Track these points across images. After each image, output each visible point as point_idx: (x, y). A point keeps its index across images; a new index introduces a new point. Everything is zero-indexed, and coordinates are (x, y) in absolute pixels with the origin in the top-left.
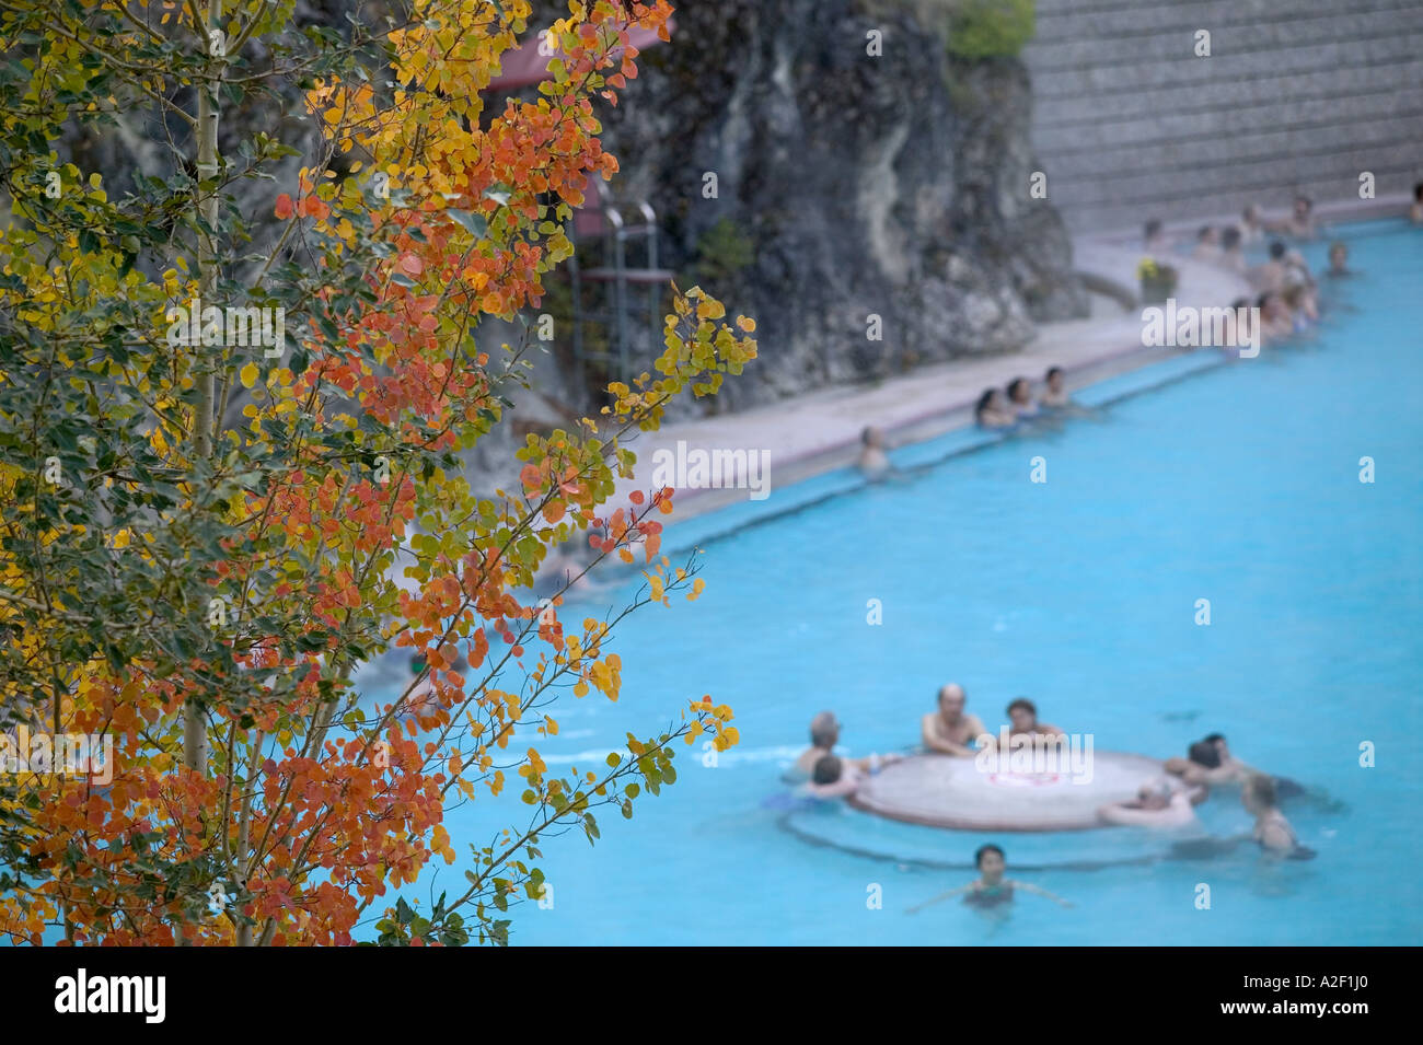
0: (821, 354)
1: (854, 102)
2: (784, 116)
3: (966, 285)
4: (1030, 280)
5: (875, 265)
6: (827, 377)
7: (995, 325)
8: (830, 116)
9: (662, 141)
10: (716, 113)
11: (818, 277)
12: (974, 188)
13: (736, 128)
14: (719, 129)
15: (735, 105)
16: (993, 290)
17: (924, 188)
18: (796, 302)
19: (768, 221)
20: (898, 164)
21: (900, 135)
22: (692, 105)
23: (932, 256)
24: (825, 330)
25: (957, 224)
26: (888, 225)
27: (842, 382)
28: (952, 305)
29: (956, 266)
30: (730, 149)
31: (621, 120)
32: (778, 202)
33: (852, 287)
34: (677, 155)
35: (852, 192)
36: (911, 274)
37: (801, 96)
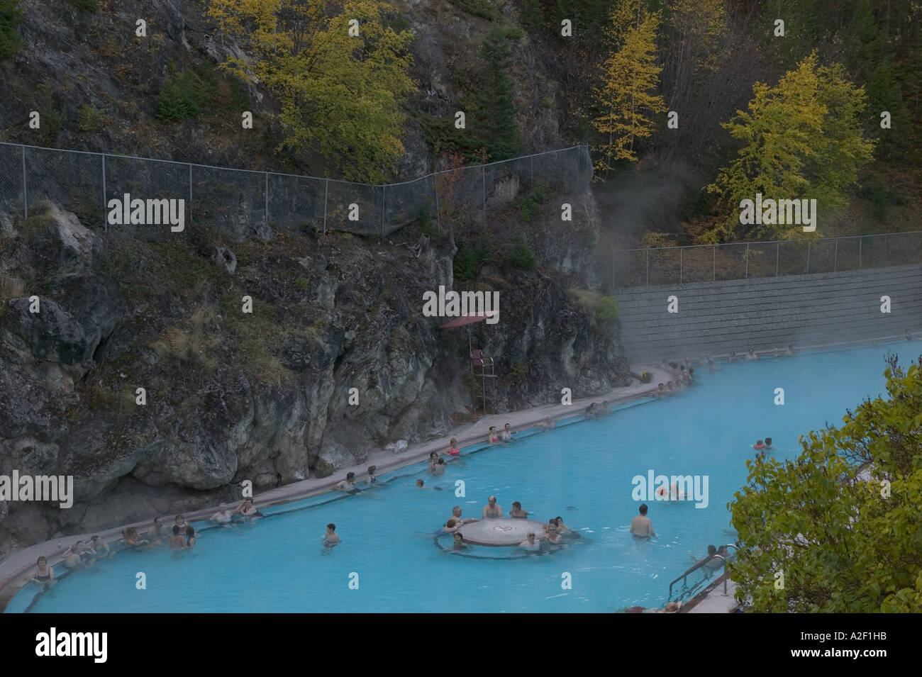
0: (546, 395)
1: (560, 331)
2: (540, 334)
3: (592, 378)
4: (613, 375)
5: (566, 372)
6: (547, 402)
7: (598, 389)
8: (554, 334)
9: (505, 341)
10: (521, 334)
11: (546, 376)
12: (600, 352)
13: (527, 337)
14: (521, 338)
15: (526, 332)
16: (600, 379)
17: (583, 352)
18: (540, 382)
19: (534, 361)
20: (574, 346)
21: (573, 340)
22: (514, 332)
23: (583, 370)
24: (548, 389)
25: (594, 362)
26: (572, 362)
27: (551, 403)
28: (587, 383)
29: (589, 372)
30: (525, 343)
31: (494, 336)
32: (537, 357)
33: (557, 379)
34: (509, 344)
35: (560, 354)
36: (577, 375)
37: (546, 330)
